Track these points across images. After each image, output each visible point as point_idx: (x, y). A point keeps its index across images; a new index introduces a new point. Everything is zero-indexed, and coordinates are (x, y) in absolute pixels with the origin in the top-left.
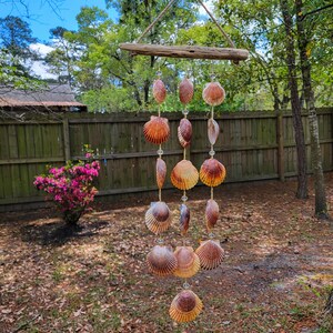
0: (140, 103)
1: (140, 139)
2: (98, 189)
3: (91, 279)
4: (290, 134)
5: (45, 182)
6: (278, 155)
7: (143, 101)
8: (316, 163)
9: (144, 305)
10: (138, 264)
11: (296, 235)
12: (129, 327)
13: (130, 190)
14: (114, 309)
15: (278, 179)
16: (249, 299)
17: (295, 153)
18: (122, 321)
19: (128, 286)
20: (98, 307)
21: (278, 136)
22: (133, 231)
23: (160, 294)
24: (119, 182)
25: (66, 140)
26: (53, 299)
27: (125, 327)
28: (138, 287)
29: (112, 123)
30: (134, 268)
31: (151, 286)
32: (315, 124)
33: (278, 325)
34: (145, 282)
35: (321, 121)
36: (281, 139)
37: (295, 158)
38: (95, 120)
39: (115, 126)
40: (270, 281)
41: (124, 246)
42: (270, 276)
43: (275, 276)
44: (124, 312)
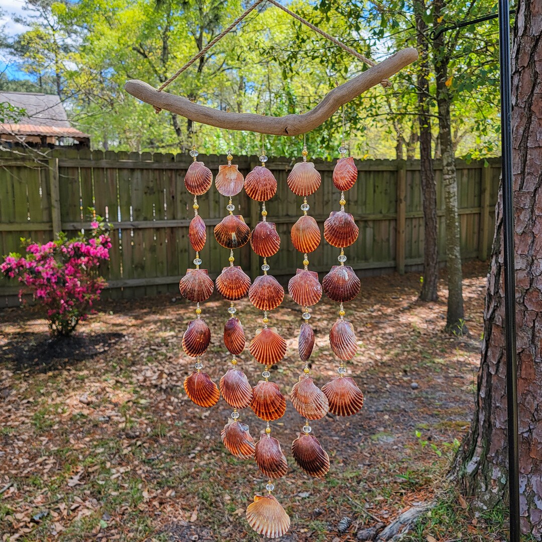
0: (178, 131)
1: (179, 197)
2: (108, 280)
3: (96, 426)
4: (416, 200)
5: (19, 265)
6: (397, 231)
7: (184, 129)
8: (452, 249)
9: (179, 469)
10: (171, 403)
11: (417, 358)
12: (156, 503)
13: (159, 281)
14: (132, 475)
15: (395, 268)
16: (340, 458)
17: (422, 229)
18: (145, 494)
19: (155, 438)
20: (108, 471)
21: (397, 201)
22: (164, 350)
23: (204, 450)
24: (143, 268)
25: (55, 195)
26: (33, 458)
27: (149, 503)
28: (170, 440)
29: (132, 170)
30: (165, 409)
31: (191, 439)
32: (454, 189)
33: (380, 498)
34: (181, 432)
35: (465, 179)
36: (403, 206)
37: (422, 237)
38: (104, 163)
39: (138, 174)
40: (373, 431)
41: (149, 374)
42: (373, 423)
43: (381, 423)
44: (148, 479)
